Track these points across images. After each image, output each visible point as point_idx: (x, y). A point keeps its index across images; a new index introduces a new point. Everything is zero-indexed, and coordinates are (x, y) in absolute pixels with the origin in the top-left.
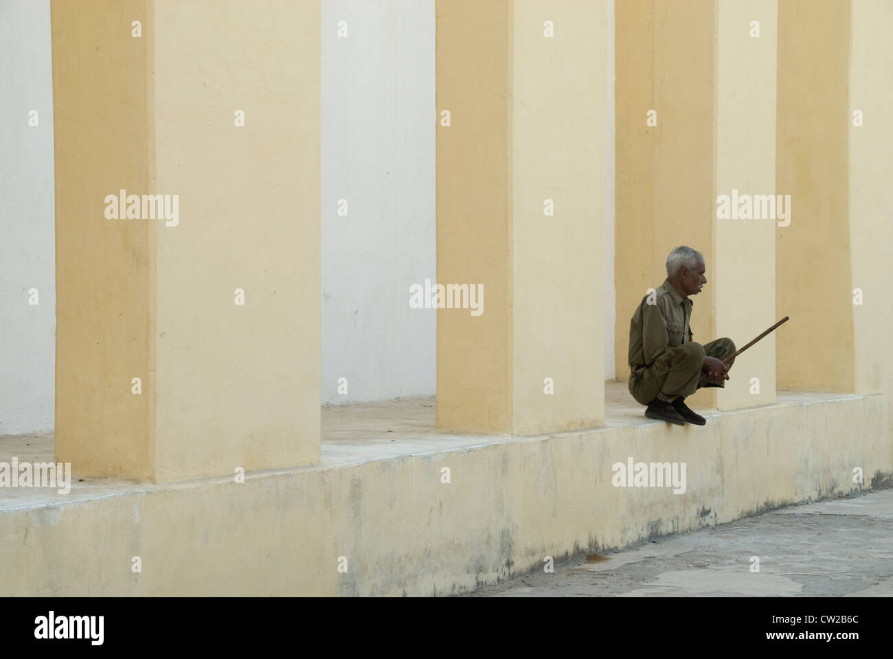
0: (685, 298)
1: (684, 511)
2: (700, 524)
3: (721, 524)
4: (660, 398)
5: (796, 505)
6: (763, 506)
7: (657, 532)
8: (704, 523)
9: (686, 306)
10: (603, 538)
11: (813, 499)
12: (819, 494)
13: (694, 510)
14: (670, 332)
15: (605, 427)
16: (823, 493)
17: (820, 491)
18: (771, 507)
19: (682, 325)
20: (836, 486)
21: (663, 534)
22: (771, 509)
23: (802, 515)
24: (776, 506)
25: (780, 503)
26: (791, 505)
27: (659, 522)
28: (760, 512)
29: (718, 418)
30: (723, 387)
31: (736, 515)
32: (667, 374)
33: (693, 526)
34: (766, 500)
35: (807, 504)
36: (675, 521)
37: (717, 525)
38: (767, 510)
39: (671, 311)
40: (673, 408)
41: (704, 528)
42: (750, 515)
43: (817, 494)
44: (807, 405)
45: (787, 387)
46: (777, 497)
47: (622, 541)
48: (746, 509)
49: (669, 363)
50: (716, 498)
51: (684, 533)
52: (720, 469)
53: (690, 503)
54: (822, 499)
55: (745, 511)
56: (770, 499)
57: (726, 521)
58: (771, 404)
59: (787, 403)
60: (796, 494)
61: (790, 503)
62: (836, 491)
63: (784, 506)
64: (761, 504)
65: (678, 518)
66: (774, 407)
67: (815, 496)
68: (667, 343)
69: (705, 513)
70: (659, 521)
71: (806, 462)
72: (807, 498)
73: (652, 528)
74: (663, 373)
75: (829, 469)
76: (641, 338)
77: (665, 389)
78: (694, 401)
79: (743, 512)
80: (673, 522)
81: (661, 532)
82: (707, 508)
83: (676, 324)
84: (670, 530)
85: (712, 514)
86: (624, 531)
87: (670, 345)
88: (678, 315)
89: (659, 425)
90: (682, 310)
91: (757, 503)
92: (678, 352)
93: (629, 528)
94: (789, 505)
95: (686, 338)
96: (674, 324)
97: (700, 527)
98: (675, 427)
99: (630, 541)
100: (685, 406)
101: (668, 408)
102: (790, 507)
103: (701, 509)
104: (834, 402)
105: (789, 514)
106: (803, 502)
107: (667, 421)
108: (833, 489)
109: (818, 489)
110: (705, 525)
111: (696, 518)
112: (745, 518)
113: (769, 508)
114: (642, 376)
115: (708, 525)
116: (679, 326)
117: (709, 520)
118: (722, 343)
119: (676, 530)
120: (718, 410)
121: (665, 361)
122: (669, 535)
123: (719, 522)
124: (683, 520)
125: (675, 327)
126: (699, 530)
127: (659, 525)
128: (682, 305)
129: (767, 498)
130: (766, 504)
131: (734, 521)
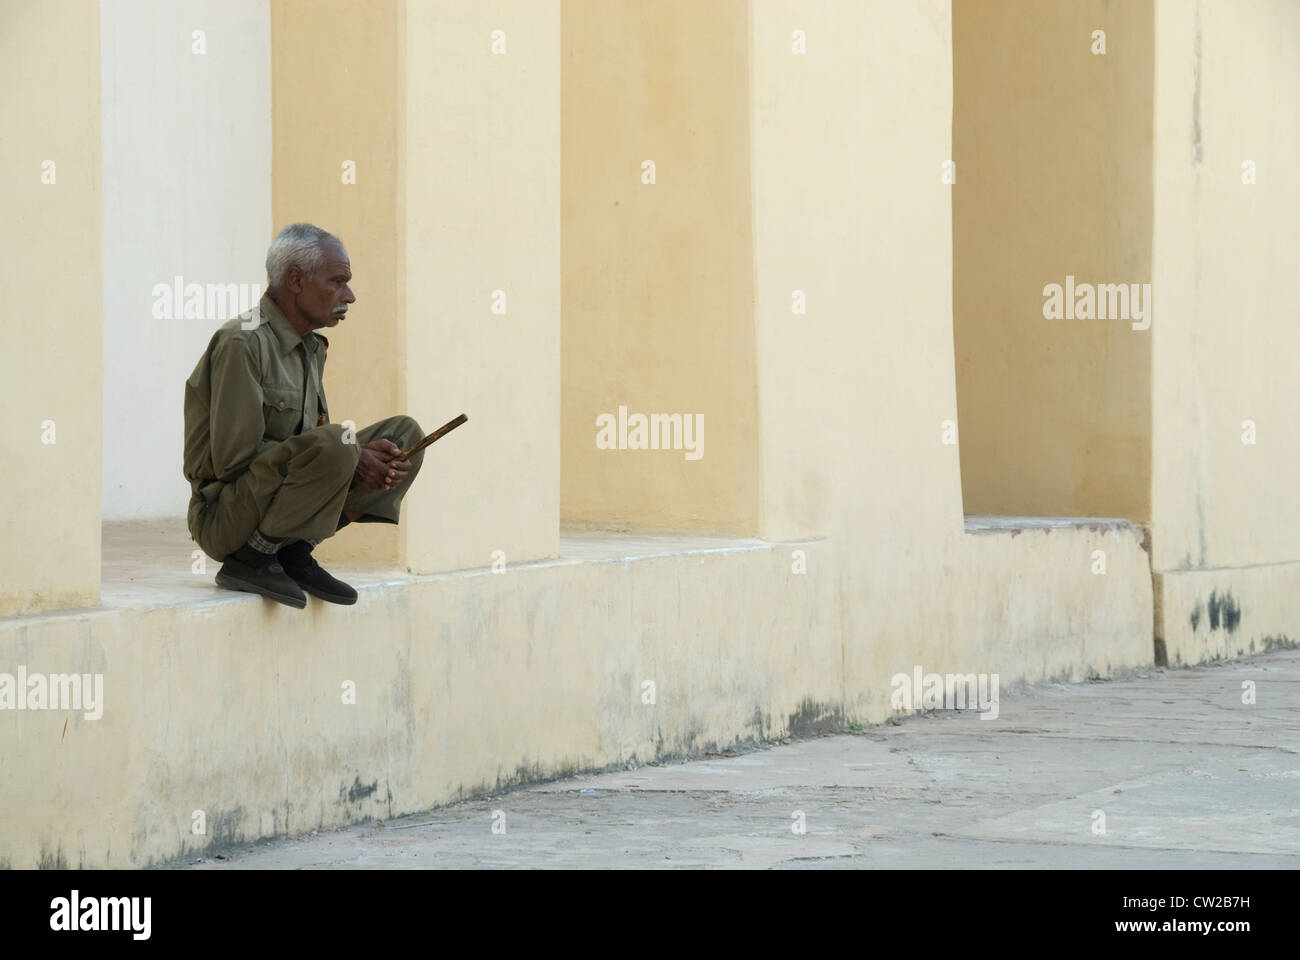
0: (307, 336)
1: (307, 789)
2: (348, 815)
3: (403, 816)
4: (253, 545)
5: (598, 772)
6: (513, 775)
7: (231, 836)
8: (360, 815)
10: (81, 853)
11: (642, 758)
12: (659, 749)
13: (331, 787)
14: (269, 410)
15: (99, 607)
16: (669, 747)
17: (661, 742)
18: (535, 777)
19: (297, 395)
20: (701, 731)
21: (246, 839)
22: (532, 783)
23: (595, 794)
24: (548, 774)
25: (559, 768)
26: (586, 772)
27: (238, 813)
28: (505, 789)
29: (402, 588)
31: (443, 797)
32: (276, 492)
33: (328, 821)
34: (521, 764)
35: (627, 769)
36: (282, 812)
37: (391, 818)
38: (522, 783)
39: (273, 363)
40: (282, 569)
41: (357, 823)
42: (478, 795)
43: (654, 748)
44: (632, 562)
45: (627, 525)
46: (549, 755)
48: (470, 782)
49: (282, 467)
50: (391, 759)
52: (403, 699)
53: (321, 773)
54: (663, 759)
55: (468, 786)
56: (532, 762)
57: (416, 809)
58: (548, 559)
59: (583, 556)
60: (600, 749)
61: (582, 768)
62: (700, 742)
63: (567, 774)
64: (510, 771)
65: (288, 805)
66: (547, 565)
67: (647, 751)
69: (361, 792)
70: (238, 810)
71: (627, 681)
72: (625, 757)
73: (218, 827)
74: (270, 489)
75: (684, 696)
76: (207, 420)
77: (270, 525)
78: (334, 553)
79: (460, 789)
80: (274, 812)
81: (243, 836)
82: (367, 782)
83: (284, 392)
84: (268, 829)
85: (381, 794)
86: (141, 835)
88: (288, 374)
89: (248, 605)
91: (500, 767)
92: (303, 445)
93: (154, 830)
94: (580, 773)
95: (310, 421)
96: (279, 392)
97: (348, 823)
98: (285, 610)
99: (158, 858)
100: (313, 563)
101: (272, 568)
102: (581, 777)
103: (350, 784)
104: (701, 555)
105: (568, 792)
106: (616, 765)
107: (264, 595)
108: (692, 737)
109: (657, 738)
110: (360, 819)
111: (338, 803)
112: (466, 801)
113: (528, 780)
114: (217, 498)
115: (367, 819)
116: (291, 396)
117: (370, 807)
118: (395, 427)
119: (283, 829)
120: (409, 571)
121: (274, 464)
122: (263, 841)
123: (397, 812)
124: (303, 807)
126: (344, 828)
127: (239, 819)
128: (299, 348)
129: (524, 759)
130: (522, 771)
131: (437, 807)
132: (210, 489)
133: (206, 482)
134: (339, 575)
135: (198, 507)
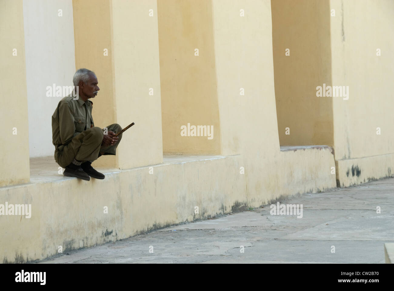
0: (86, 101)
1: (92, 233)
2: (105, 240)
3: (121, 240)
4: (74, 163)
5: (177, 225)
6: (152, 227)
7: (71, 248)
8: (108, 240)
9: (87, 105)
10: (27, 254)
11: (189, 220)
12: (194, 217)
13: (99, 232)
14: (76, 123)
15: (29, 183)
16: (197, 217)
17: (195, 215)
18: (159, 227)
19: (84, 118)
20: (206, 212)
21: (75, 248)
22: (158, 229)
23: (176, 231)
24: (162, 226)
25: (165, 224)
26: (173, 225)
27: (73, 241)
28: (150, 231)
29: (117, 174)
30: (115, 155)
31: (132, 234)
32: (80, 147)
33: (99, 242)
34: (154, 224)
35: (185, 224)
36: (85, 240)
37: (117, 241)
38: (155, 229)
39: (77, 110)
40: (82, 170)
41: (107, 243)
42: (142, 233)
43: (193, 217)
44: (184, 164)
45: (182, 153)
46: (162, 221)
47: (43, 255)
48: (140, 229)
49: (81, 140)
50: (117, 224)
51: (92, 247)
52: (119, 206)
53: (96, 228)
54: (196, 220)
55: (139, 230)
56: (158, 222)
57: (124, 238)
58: (160, 164)
59: (170, 163)
60: (177, 218)
61: (172, 224)
62: (206, 215)
63: (168, 226)
64: (151, 226)
65: (87, 238)
66: (161, 165)
67: (191, 218)
68: (75, 130)
69: (108, 233)
70: (73, 240)
71: (184, 198)
72: (185, 220)
73: (67, 245)
74: (77, 147)
75: (201, 202)
76: (59, 127)
77: (78, 157)
78: (97, 164)
79: (137, 231)
80: (83, 240)
81: (74, 247)
82: (110, 230)
83: (81, 118)
84: (81, 245)
85: (114, 234)
86: (45, 249)
87: (77, 131)
88: (81, 113)
89: (73, 180)
90: (84, 109)
91: (148, 225)
92: (87, 133)
93: (48, 247)
94: (171, 225)
95: (88, 126)
96: (79, 118)
97: (105, 243)
98: (84, 182)
99: (49, 255)
100: (91, 168)
101: (79, 170)
102: (171, 227)
103: (105, 231)
104: (204, 161)
105: (168, 231)
106: (182, 223)
107: (78, 178)
108: (204, 214)
109: (193, 214)
110: (108, 241)
111: (101, 237)
112: (139, 235)
113: (157, 228)
114: (63, 150)
115: (110, 241)
116: (83, 119)
117: (111, 238)
118: (113, 127)
119: (86, 245)
120: (120, 169)
121: (79, 139)
122: (80, 249)
123: (119, 239)
124: (91, 238)
125: (80, 120)
126: (104, 244)
127: (73, 243)
128: (84, 105)
129: (155, 222)
130: (154, 225)
131: (130, 237)
132: (60, 147)
133: (59, 145)
134: (99, 171)
135: (57, 153)
